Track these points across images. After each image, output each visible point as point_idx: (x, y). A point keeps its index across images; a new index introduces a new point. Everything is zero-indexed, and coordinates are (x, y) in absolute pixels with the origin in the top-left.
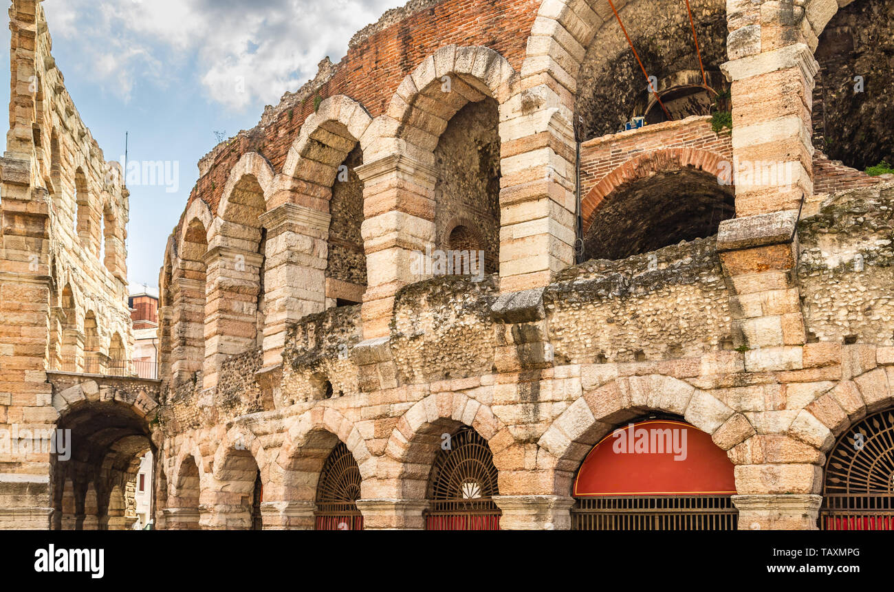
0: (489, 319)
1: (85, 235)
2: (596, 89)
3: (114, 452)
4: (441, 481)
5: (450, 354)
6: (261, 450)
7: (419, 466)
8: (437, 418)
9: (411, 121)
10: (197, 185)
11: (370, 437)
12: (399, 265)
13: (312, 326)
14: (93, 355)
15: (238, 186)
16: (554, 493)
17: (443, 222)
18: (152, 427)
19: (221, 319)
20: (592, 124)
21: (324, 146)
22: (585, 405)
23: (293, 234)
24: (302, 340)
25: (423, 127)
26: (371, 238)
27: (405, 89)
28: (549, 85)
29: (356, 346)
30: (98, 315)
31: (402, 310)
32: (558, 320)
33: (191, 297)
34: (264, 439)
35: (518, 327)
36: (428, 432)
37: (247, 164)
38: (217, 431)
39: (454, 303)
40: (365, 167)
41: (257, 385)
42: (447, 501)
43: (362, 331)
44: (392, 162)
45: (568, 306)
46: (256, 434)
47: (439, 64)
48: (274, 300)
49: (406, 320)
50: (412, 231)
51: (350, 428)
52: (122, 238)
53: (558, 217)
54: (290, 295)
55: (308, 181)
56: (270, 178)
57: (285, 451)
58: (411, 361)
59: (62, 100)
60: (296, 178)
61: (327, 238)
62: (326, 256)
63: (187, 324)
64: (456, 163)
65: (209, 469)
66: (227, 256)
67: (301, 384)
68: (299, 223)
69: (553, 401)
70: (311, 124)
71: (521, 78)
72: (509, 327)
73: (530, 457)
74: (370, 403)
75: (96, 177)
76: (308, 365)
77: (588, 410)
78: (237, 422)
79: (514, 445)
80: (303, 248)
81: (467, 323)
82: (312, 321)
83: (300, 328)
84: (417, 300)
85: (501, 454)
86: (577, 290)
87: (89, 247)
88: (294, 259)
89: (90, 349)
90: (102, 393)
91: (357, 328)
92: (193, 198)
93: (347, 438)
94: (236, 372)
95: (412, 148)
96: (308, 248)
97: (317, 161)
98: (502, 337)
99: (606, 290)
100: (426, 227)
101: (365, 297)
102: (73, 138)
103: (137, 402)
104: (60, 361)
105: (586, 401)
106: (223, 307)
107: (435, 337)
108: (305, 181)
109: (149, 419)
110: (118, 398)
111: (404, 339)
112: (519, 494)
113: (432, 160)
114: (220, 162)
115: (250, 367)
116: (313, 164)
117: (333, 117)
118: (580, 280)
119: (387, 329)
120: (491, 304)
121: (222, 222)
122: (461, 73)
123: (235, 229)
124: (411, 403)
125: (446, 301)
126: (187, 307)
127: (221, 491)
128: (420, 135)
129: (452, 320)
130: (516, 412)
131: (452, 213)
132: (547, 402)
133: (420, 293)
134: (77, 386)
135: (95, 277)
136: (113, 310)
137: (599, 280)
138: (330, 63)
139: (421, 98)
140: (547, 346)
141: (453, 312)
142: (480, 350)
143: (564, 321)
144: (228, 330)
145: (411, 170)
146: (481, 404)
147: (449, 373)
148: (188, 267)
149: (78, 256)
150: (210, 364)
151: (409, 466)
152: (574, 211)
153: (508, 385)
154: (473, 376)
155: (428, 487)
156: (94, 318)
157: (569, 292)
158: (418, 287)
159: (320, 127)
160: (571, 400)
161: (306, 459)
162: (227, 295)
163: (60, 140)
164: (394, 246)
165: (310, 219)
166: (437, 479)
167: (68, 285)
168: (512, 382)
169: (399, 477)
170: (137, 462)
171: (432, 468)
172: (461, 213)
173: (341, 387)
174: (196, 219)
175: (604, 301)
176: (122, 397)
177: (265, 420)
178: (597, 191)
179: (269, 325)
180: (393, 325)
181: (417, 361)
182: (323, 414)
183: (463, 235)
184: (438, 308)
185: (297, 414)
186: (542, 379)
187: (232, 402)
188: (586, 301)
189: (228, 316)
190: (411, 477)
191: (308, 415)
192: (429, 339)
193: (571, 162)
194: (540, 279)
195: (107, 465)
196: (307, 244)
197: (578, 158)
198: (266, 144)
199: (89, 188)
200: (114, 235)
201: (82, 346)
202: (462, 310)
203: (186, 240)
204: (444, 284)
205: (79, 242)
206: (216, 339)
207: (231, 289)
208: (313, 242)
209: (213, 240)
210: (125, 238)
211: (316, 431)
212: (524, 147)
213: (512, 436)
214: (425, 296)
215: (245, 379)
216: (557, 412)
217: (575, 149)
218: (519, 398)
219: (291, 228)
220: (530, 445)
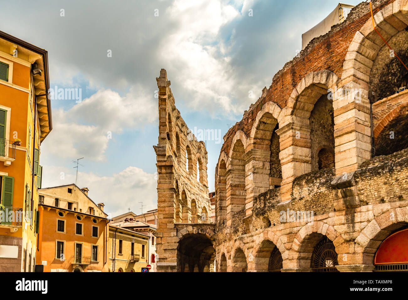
0: (331, 188)
1: (191, 171)
2: (380, 78)
3: (205, 252)
4: (317, 260)
5: (316, 205)
6: (246, 250)
7: (307, 254)
8: (311, 233)
9: (297, 107)
10: (222, 147)
11: (286, 242)
12: (294, 169)
13: (262, 198)
14: (195, 216)
15: (236, 145)
16: (363, 264)
17: (315, 148)
18: (213, 242)
19: (232, 198)
20: (380, 94)
21: (265, 123)
22: (375, 222)
23: (255, 161)
24: (259, 204)
25: (303, 109)
26: (283, 159)
27: (294, 95)
28: (354, 81)
29: (278, 205)
30: (196, 201)
31: (296, 188)
32: (361, 186)
33: (223, 191)
34: (247, 245)
35: (343, 190)
36: (309, 239)
37: (238, 135)
38: (232, 243)
39: (316, 182)
40: (279, 130)
41: (244, 224)
42: (319, 268)
43: (281, 198)
44: (290, 126)
45: (365, 179)
46: (244, 243)
47: (307, 81)
48: (249, 188)
49: (297, 192)
50: (300, 154)
51: (277, 239)
52: (205, 170)
53: (361, 139)
54: (255, 186)
55: (260, 139)
56: (246, 140)
57: (254, 250)
58: (300, 209)
59: (180, 121)
60: (255, 138)
61: (269, 161)
62: (269, 168)
63: (222, 201)
64: (320, 122)
65: (230, 258)
66: (233, 173)
67: (259, 222)
68: (258, 156)
69: (361, 222)
70: (260, 115)
71: (342, 81)
72: (339, 191)
73: (352, 248)
74: (285, 228)
75: (194, 148)
76: (261, 214)
77: (377, 225)
78: (238, 239)
79: (344, 242)
80: (259, 166)
81: (322, 191)
82: (262, 196)
83: (258, 199)
84: (301, 183)
85: (338, 247)
86: (369, 171)
87: (193, 175)
88: (256, 171)
89: (194, 214)
90: (194, 230)
91: (279, 197)
92: (221, 152)
93: (277, 243)
94: (237, 219)
95: (298, 119)
96: (261, 166)
97: (263, 130)
98: (336, 195)
99: (382, 170)
100: (306, 151)
101: (282, 184)
102: (185, 135)
103: (207, 233)
104: (182, 219)
105: (376, 221)
106: (232, 193)
107: (309, 198)
108: (259, 139)
109: (212, 239)
110: (200, 232)
111: (296, 200)
112: (347, 264)
113: (308, 122)
114: (230, 136)
115: (242, 216)
116: (262, 131)
117: (267, 111)
118: (371, 166)
119: (290, 197)
120: (331, 181)
121: (231, 159)
122: (316, 83)
123: (236, 162)
124: (301, 227)
125: (313, 182)
126: (222, 194)
127: (234, 267)
128: (302, 112)
129: (315, 190)
130: (344, 228)
131: (319, 143)
132: (358, 222)
133: (302, 180)
134: (185, 228)
135: (195, 186)
136: (202, 198)
137: (379, 165)
138: (267, 89)
139: (301, 97)
140: (357, 198)
141: (316, 187)
142: (328, 202)
143: (364, 186)
144: (235, 202)
145: (299, 128)
146: (329, 225)
147: (316, 213)
148: (221, 179)
149: (188, 179)
150: (229, 216)
151: (302, 254)
152: (370, 135)
153: (341, 216)
154: (326, 213)
155: (311, 262)
156: (195, 202)
157: (365, 172)
158: (301, 177)
159: (263, 116)
160: (369, 221)
161: (263, 253)
162: (234, 188)
163: (180, 136)
164: (292, 161)
165: (262, 154)
166: (315, 259)
167: (184, 191)
168: (342, 215)
169: (298, 259)
170: (214, 256)
171: (313, 255)
172: (323, 143)
173: (274, 222)
174: (223, 160)
175: (382, 175)
176: (201, 231)
177: (247, 237)
178: (381, 125)
179: (248, 199)
180: (292, 194)
181: (303, 209)
182: (267, 234)
183: (325, 152)
184: (310, 185)
185: (258, 234)
186: (355, 213)
187: (236, 231)
188: (373, 176)
189: (235, 197)
190: (303, 258)
191: (262, 234)
192: (307, 199)
193: (368, 114)
194: (353, 168)
195: (202, 258)
196: (261, 164)
197: (371, 111)
198: (244, 126)
199: (192, 152)
200: (202, 169)
201: (191, 213)
202: (319, 186)
203: (220, 168)
204: (312, 175)
205: (188, 173)
206: (230, 207)
207: (235, 186)
208: (263, 163)
209: (229, 167)
210: (206, 170)
211: (265, 241)
212: (344, 111)
213: (343, 239)
214: (304, 181)
215: (240, 221)
216: (363, 227)
217: (370, 107)
218: (345, 221)
219: (254, 159)
220: (351, 242)
